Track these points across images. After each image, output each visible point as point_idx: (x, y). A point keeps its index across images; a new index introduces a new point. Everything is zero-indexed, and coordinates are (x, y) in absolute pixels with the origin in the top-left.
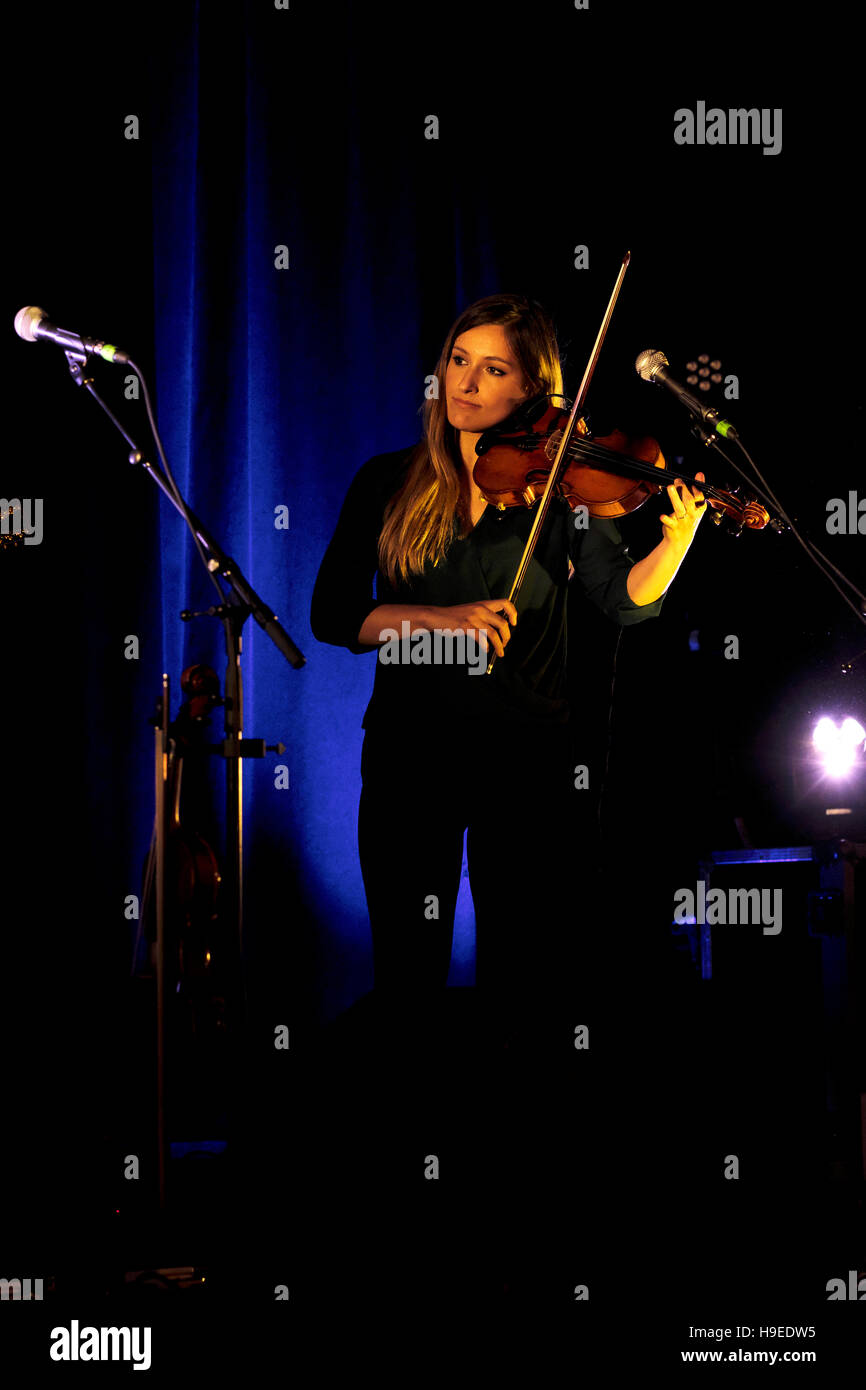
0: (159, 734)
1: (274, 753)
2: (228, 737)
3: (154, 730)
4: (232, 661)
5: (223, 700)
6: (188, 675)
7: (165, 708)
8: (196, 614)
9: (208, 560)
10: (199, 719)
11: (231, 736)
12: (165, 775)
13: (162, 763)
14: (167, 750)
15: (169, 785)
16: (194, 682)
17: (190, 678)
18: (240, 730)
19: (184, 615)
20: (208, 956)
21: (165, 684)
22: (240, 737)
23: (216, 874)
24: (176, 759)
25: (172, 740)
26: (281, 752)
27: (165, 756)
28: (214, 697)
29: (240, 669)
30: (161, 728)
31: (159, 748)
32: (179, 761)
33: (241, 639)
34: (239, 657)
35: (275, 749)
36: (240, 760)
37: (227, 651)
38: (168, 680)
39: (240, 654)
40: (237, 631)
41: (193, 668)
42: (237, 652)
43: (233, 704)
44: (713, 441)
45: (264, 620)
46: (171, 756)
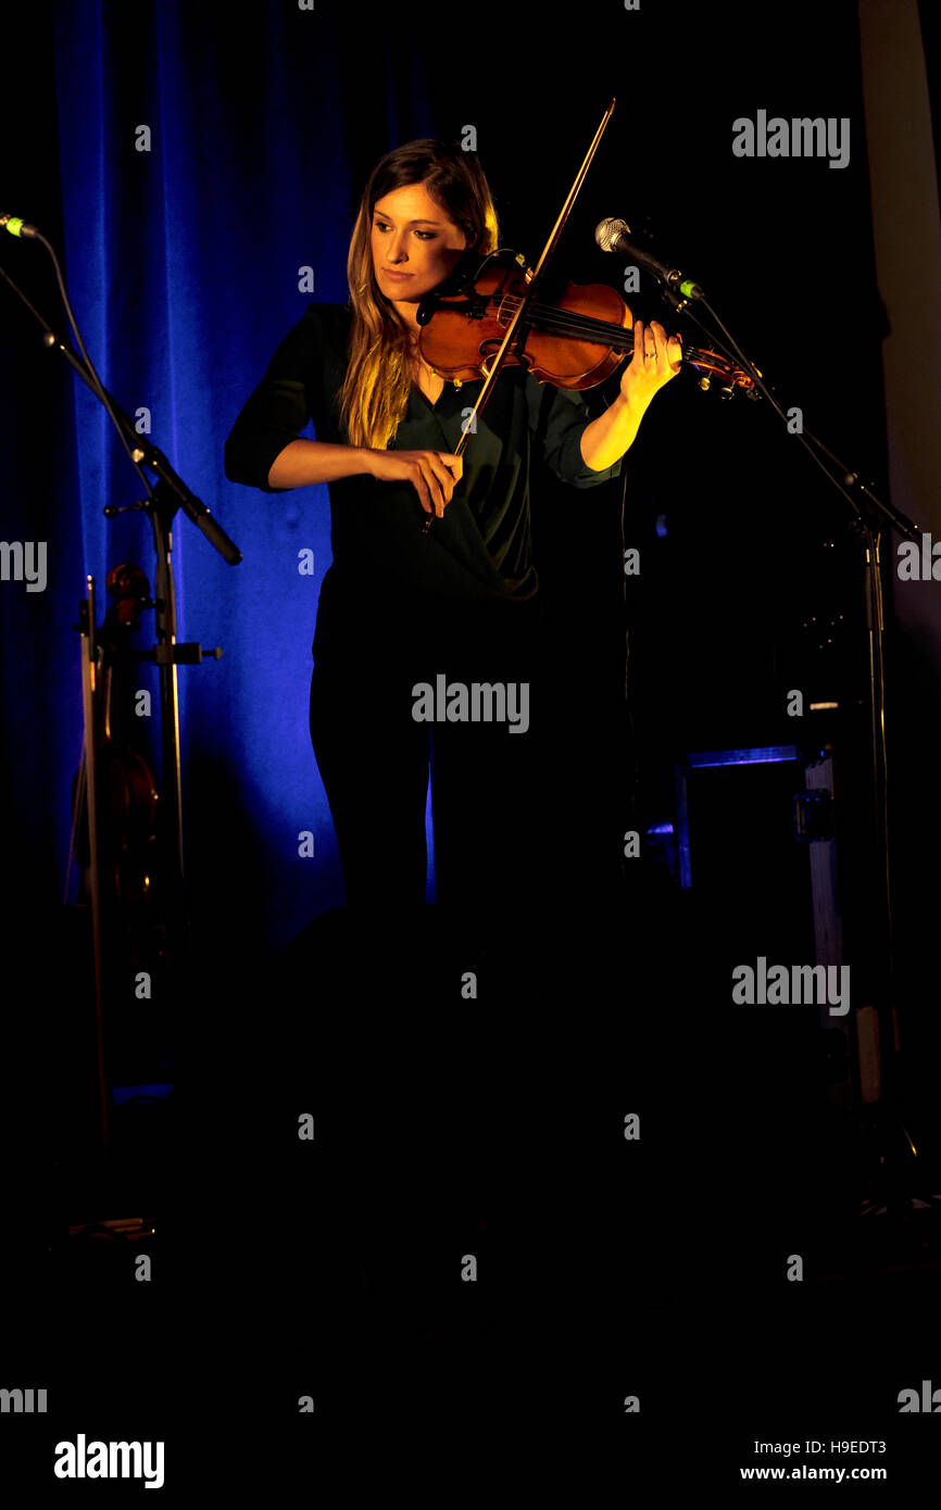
0: (85, 642)
1: (212, 658)
2: (160, 643)
3: (80, 637)
4: (162, 559)
5: (154, 602)
6: (114, 576)
7: (91, 614)
8: (121, 509)
9: (133, 450)
10: (128, 623)
11: (164, 641)
12: (93, 685)
13: (90, 674)
14: (94, 659)
15: (98, 697)
16: (122, 583)
17: (118, 578)
18: (173, 634)
19: (107, 511)
20: (147, 881)
21: (90, 587)
22: (174, 641)
23: (153, 792)
24: (104, 668)
25: (99, 648)
26: (218, 657)
27: (93, 665)
28: (143, 599)
29: (171, 567)
30: (87, 635)
31: (85, 657)
32: (107, 669)
33: (170, 535)
34: (169, 555)
35: (212, 653)
36: (175, 667)
37: (156, 548)
38: (93, 582)
39: (171, 551)
40: (166, 527)
41: (119, 568)
42: (167, 549)
43: (165, 606)
44: (685, 307)
45: (196, 514)
46: (99, 664)
